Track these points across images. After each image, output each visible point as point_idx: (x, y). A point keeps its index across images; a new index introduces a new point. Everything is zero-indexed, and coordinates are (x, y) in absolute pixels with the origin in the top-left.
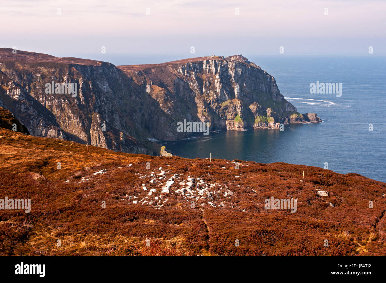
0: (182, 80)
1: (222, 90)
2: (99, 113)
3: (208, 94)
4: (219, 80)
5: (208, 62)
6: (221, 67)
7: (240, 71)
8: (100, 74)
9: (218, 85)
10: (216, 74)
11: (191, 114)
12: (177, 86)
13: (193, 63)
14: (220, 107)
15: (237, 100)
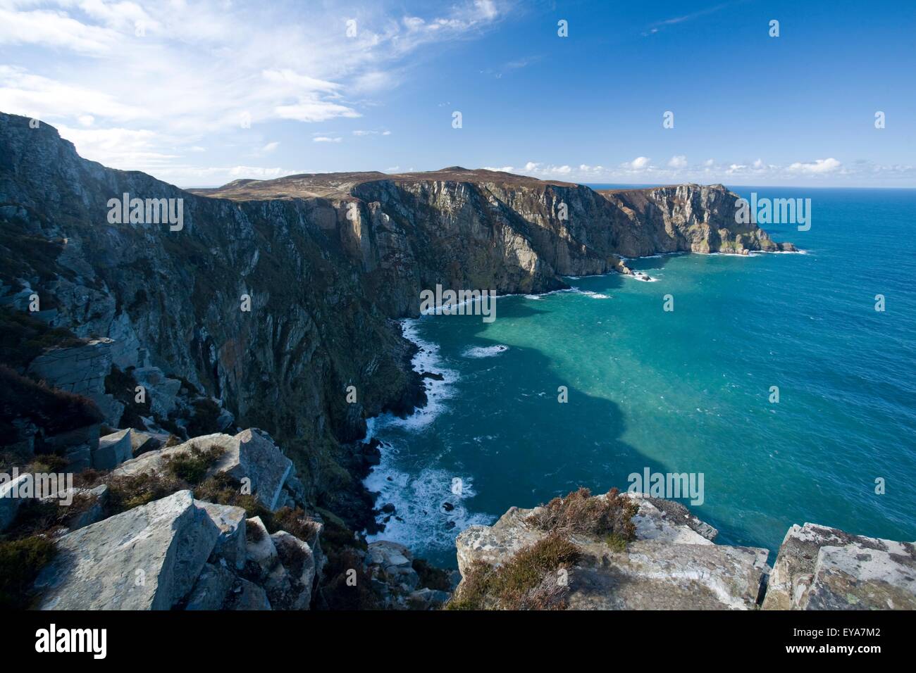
0: (654, 204)
1: (691, 216)
2: (566, 227)
3: (677, 218)
4: (690, 205)
5: (681, 188)
6: (694, 193)
7: (713, 196)
8: (576, 195)
9: (688, 210)
10: (687, 199)
11: (658, 236)
12: (647, 208)
13: (666, 189)
14: (688, 231)
15: (706, 226)
